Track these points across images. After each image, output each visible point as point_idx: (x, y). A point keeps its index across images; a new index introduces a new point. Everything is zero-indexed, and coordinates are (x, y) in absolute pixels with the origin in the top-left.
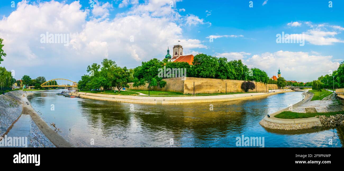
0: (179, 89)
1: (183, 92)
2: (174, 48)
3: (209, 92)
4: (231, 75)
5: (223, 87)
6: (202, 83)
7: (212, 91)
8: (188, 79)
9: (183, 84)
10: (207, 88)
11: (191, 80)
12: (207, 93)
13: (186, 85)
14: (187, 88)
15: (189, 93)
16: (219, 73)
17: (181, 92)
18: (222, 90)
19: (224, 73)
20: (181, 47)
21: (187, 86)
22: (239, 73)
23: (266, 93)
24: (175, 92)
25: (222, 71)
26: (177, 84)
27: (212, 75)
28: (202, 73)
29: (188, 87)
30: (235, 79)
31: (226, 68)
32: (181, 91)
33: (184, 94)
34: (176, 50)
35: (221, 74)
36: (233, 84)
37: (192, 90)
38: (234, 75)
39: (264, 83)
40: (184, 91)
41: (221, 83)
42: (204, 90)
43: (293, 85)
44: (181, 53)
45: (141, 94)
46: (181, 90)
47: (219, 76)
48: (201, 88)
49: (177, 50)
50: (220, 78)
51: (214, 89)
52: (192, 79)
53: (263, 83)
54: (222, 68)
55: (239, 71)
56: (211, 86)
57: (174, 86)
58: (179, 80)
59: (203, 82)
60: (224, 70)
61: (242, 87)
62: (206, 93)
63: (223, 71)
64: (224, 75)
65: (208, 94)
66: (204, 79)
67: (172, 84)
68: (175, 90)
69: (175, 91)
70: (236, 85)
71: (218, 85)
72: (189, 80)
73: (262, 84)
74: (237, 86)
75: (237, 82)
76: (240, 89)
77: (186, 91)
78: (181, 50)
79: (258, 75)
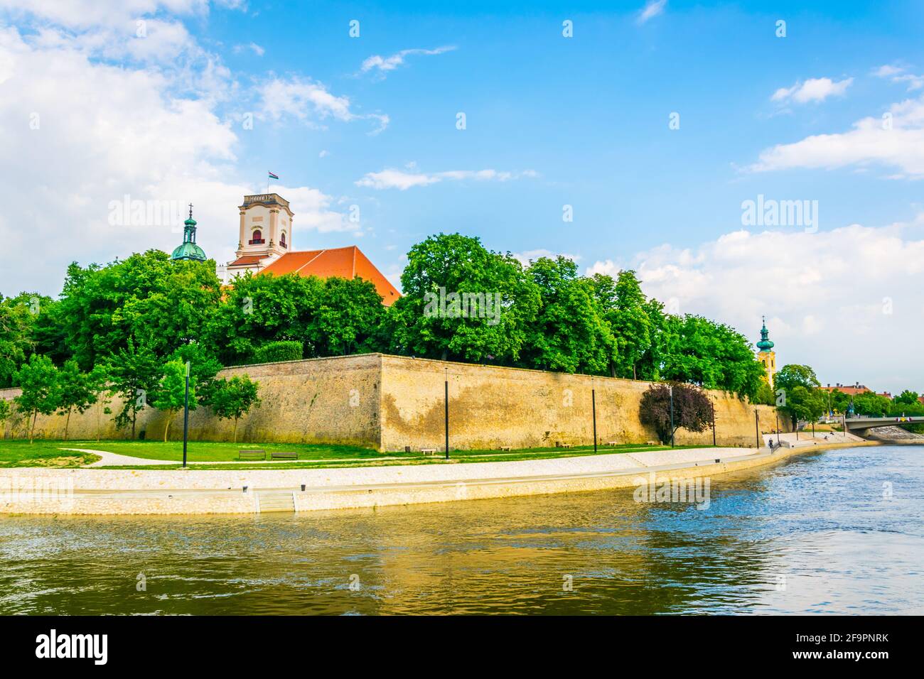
0: (351, 426)
1: (377, 440)
2: (246, 206)
3: (498, 440)
4: (596, 353)
5: (559, 415)
6: (467, 390)
7: (513, 435)
8: (401, 367)
9: (376, 397)
10: (488, 421)
11: (412, 372)
12: (493, 447)
13: (390, 401)
14: (396, 420)
15: (407, 449)
16: (541, 341)
17: (359, 443)
18: (560, 429)
19: (564, 337)
20: (286, 205)
21: (397, 404)
22: (628, 338)
23: (754, 450)
24: (317, 442)
25: (557, 329)
26: (327, 396)
27: (509, 349)
28: (464, 335)
29: (401, 414)
30: (612, 370)
31: (575, 313)
32: (364, 433)
33: (382, 450)
34: (255, 219)
35: (551, 345)
36: (605, 398)
37: (418, 430)
38: (609, 349)
39: (740, 397)
40: (379, 433)
41: (550, 392)
42: (475, 429)
43: (860, 410)
44: (283, 236)
45: (108, 458)
46: (360, 429)
47: (539, 352)
48: (461, 421)
49: (260, 219)
50: (546, 367)
51: (521, 423)
52: (419, 368)
53: (735, 394)
54: (558, 310)
55: (628, 329)
56: (508, 409)
57: (308, 406)
58: (341, 373)
59: (470, 385)
60: (565, 321)
61: (646, 418)
62: (486, 447)
63: (563, 329)
64: (566, 351)
65: (499, 450)
66: (474, 369)
67: (291, 398)
68: (313, 434)
69: (319, 436)
70: (618, 407)
71: (537, 402)
72: (404, 372)
73: (729, 400)
74: (622, 412)
75: (619, 391)
76: (636, 430)
77: (390, 437)
78: (284, 223)
79: (712, 350)
